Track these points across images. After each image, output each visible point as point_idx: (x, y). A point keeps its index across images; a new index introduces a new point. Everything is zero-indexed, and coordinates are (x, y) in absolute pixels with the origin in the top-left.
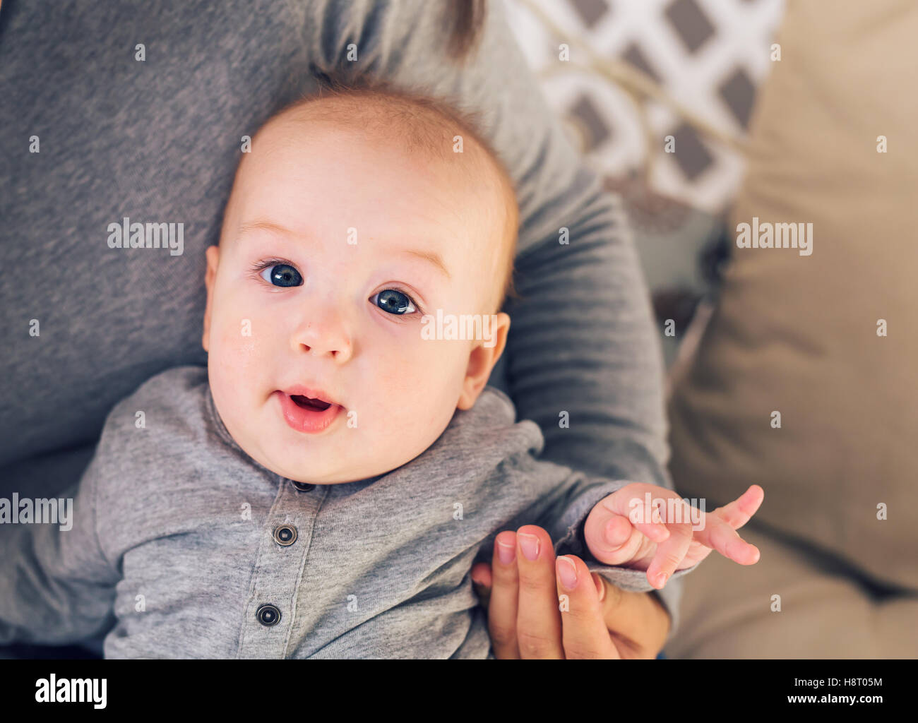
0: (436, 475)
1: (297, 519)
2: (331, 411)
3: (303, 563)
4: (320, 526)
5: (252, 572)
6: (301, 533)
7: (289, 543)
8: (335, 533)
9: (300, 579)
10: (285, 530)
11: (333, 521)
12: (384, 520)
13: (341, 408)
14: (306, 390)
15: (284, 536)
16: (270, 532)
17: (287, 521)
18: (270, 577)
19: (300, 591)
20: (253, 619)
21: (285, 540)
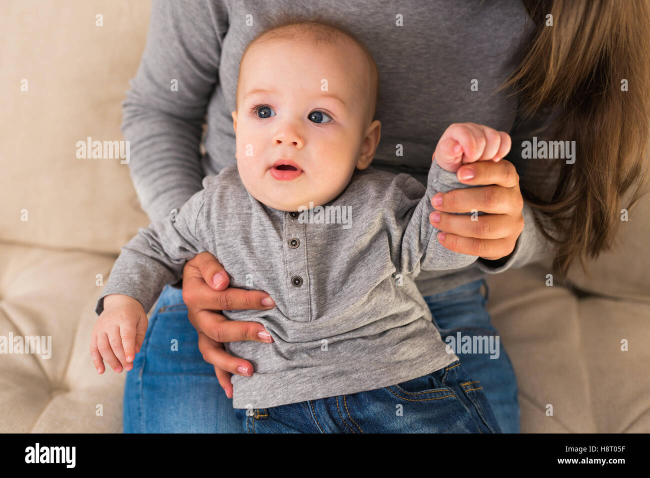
0: (356, 204)
1: (297, 234)
2: (298, 172)
3: (306, 253)
4: (309, 235)
5: (284, 264)
6: (301, 240)
7: (297, 246)
8: (316, 238)
9: (306, 261)
10: (293, 241)
11: (314, 232)
12: (335, 229)
13: (302, 171)
14: (284, 161)
15: (294, 243)
16: (286, 244)
17: (293, 237)
18: (293, 264)
19: (308, 267)
20: (290, 285)
21: (295, 245)
